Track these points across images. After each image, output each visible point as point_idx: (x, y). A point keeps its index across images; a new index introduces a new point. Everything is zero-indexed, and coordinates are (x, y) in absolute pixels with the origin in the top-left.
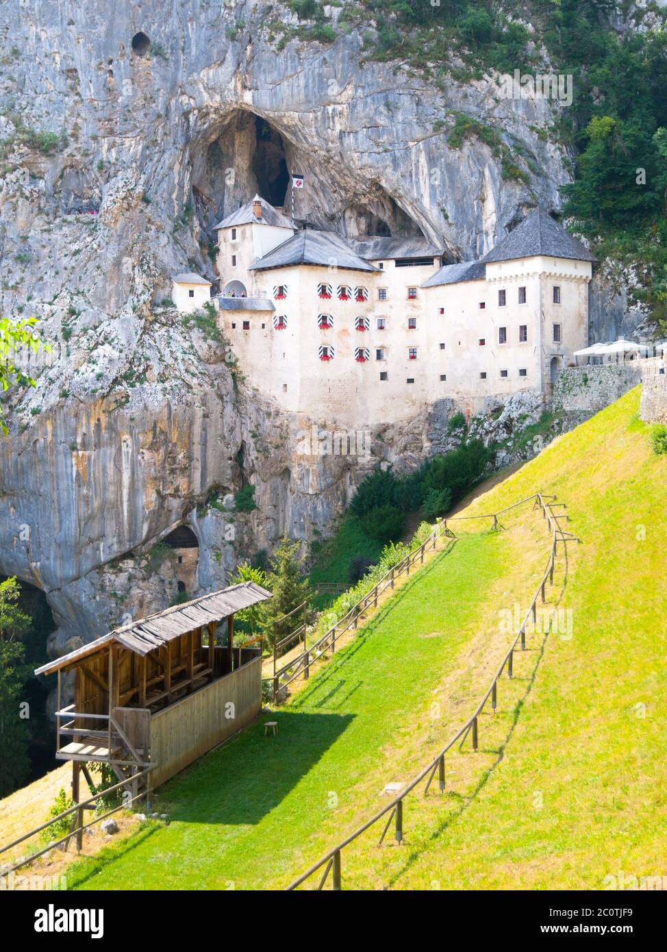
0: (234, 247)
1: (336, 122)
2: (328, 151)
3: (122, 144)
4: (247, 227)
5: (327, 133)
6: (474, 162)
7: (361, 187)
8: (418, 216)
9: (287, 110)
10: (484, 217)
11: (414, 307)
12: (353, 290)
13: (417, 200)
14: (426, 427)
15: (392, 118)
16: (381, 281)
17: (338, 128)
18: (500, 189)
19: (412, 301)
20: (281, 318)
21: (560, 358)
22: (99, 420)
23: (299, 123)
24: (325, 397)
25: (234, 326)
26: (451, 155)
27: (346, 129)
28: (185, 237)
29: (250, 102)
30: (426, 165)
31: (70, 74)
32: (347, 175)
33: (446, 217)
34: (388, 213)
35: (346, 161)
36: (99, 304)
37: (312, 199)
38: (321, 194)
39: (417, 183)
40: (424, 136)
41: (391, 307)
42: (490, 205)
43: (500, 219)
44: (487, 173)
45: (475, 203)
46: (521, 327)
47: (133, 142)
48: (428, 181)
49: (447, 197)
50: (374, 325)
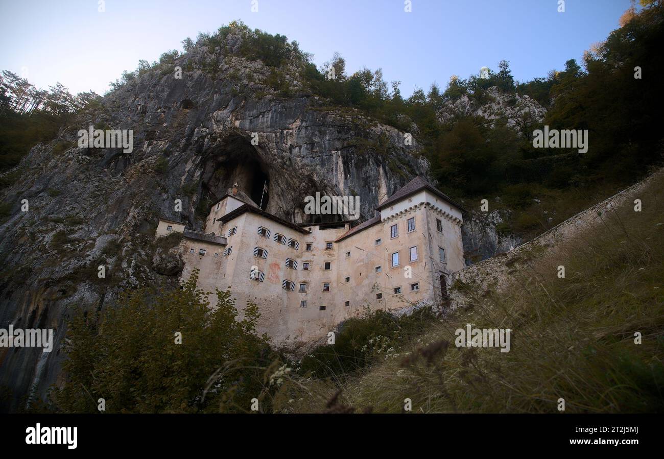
0: (216, 213)
1: (288, 139)
2: (283, 158)
3: (157, 144)
4: (225, 199)
5: (283, 146)
6: (373, 163)
9: (260, 131)
10: (379, 198)
11: (330, 255)
12: (287, 239)
13: (336, 186)
15: (322, 138)
16: (308, 239)
17: (289, 143)
18: (390, 179)
19: (328, 251)
20: (229, 249)
21: (447, 276)
23: (266, 140)
26: (358, 158)
27: (294, 144)
29: (238, 127)
30: (342, 165)
32: (294, 176)
35: (293, 163)
39: (336, 175)
40: (342, 147)
41: (314, 255)
42: (383, 190)
44: (381, 170)
45: (374, 188)
47: (163, 143)
48: (343, 175)
49: (355, 184)
50: (300, 266)
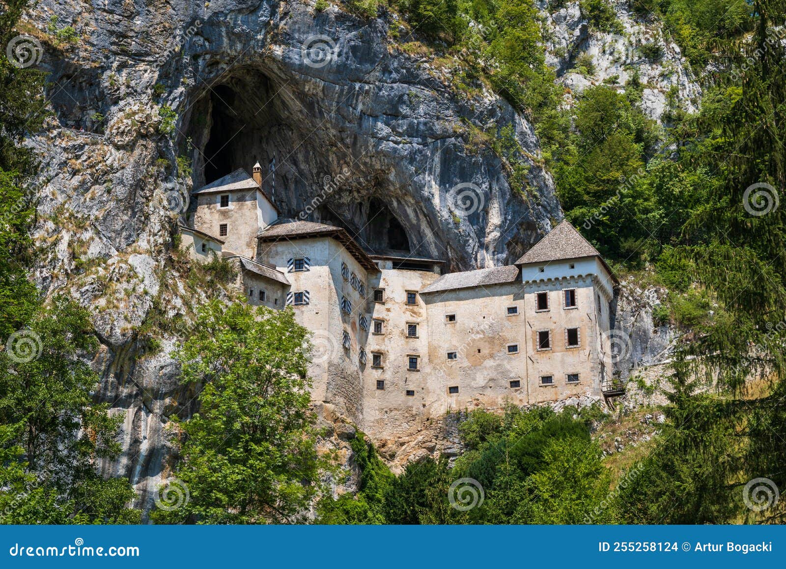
1: (359, 101)
4: (248, 193)
5: (348, 110)
9: (314, 76)
10: (487, 230)
11: (414, 313)
12: (358, 282)
13: (429, 199)
15: (414, 110)
17: (360, 107)
18: (508, 204)
19: (411, 307)
20: (299, 294)
23: (321, 93)
25: (251, 293)
26: (467, 159)
27: (367, 110)
29: (280, 58)
30: (439, 165)
33: (456, 222)
35: (358, 144)
39: (429, 182)
40: (443, 135)
41: (389, 310)
42: (495, 219)
43: (502, 234)
44: (495, 187)
47: (150, 67)
50: (370, 327)
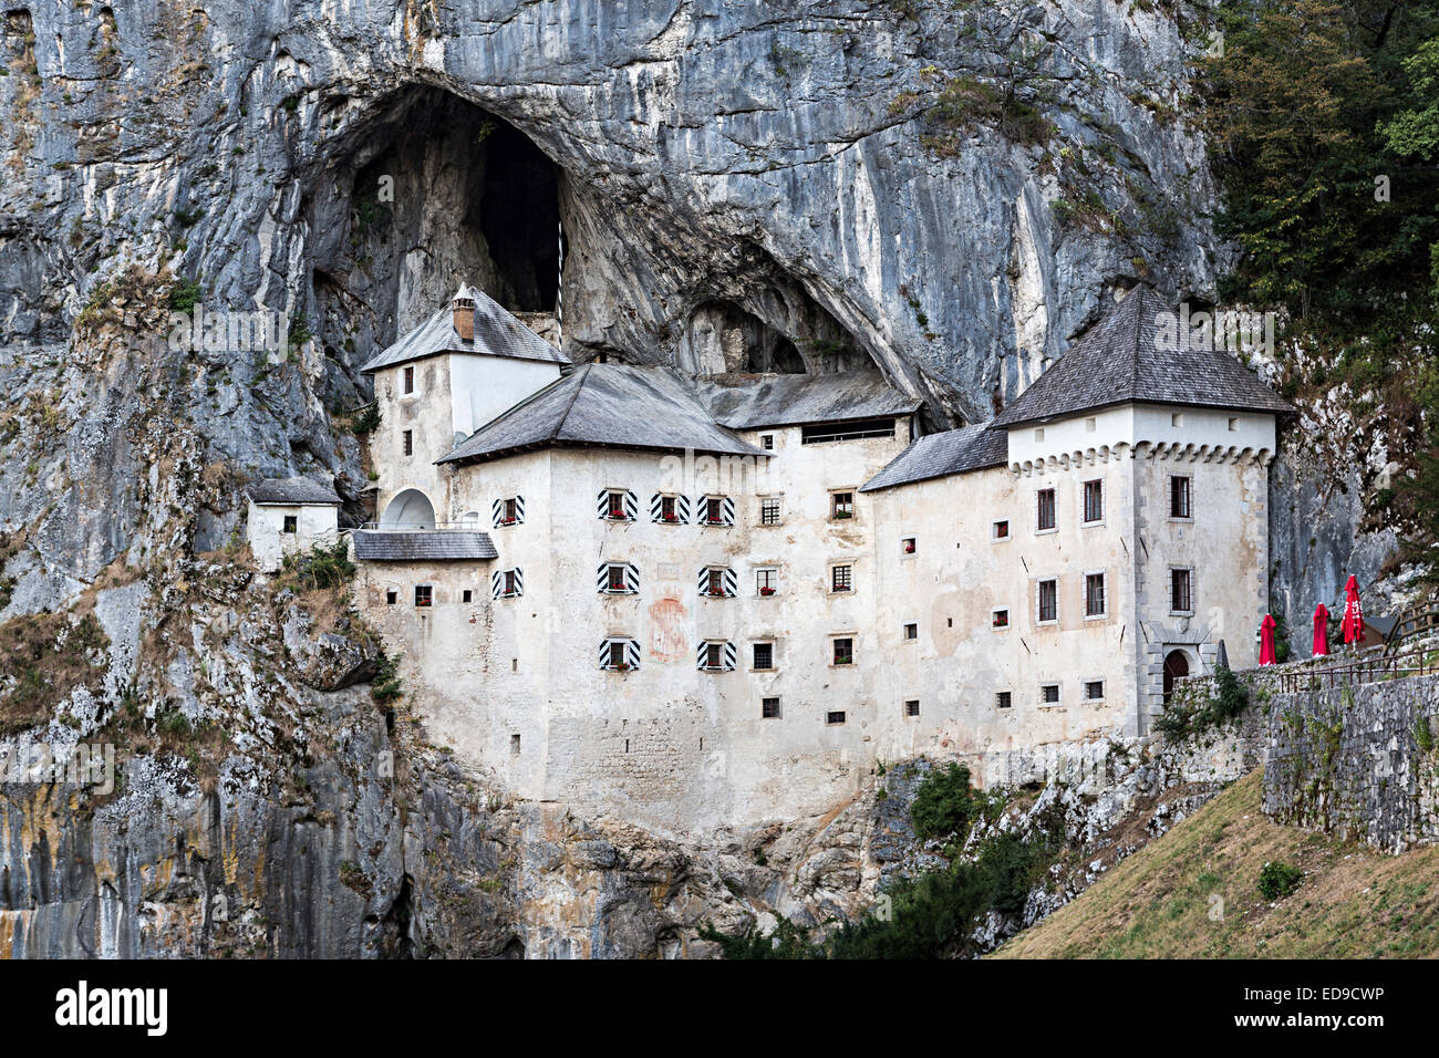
0: (409, 410)
1: (650, 103)
2: (634, 173)
3: (131, 177)
4: (438, 362)
5: (629, 131)
6: (991, 184)
7: (721, 257)
8: (856, 321)
9: (531, 81)
10: (1018, 317)
11: (847, 538)
12: (694, 503)
13: (852, 281)
14: (870, 829)
15: (784, 91)
17: (655, 117)
18: (1056, 246)
19: (840, 526)
20: (510, 575)
21: (1191, 651)
22: (43, 834)
23: (559, 110)
24: (615, 761)
25: (392, 598)
26: (932, 170)
27: (675, 118)
28: (284, 389)
29: (440, 67)
30: (871, 197)
31: (14, 21)
32: (683, 230)
33: (922, 321)
34: (795, 318)
35: (676, 195)
36: (61, 556)
37: (615, 292)
38: (634, 278)
39: (851, 239)
40: (864, 128)
41: (791, 540)
42: (1032, 287)
43: (1055, 320)
44: (1023, 210)
45: (995, 282)
46: (1091, 578)
47: (157, 172)
48: (876, 235)
49: (924, 273)
50: (747, 586)
